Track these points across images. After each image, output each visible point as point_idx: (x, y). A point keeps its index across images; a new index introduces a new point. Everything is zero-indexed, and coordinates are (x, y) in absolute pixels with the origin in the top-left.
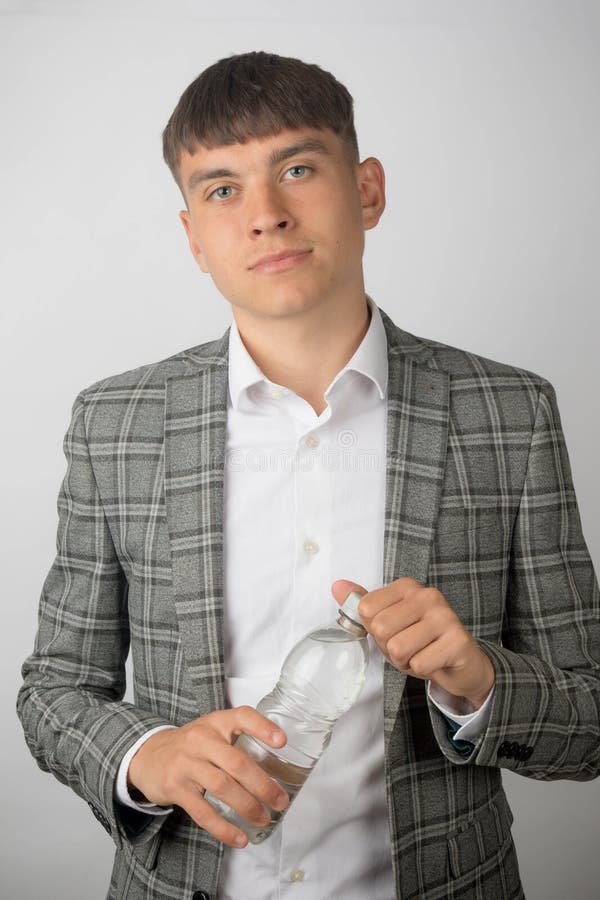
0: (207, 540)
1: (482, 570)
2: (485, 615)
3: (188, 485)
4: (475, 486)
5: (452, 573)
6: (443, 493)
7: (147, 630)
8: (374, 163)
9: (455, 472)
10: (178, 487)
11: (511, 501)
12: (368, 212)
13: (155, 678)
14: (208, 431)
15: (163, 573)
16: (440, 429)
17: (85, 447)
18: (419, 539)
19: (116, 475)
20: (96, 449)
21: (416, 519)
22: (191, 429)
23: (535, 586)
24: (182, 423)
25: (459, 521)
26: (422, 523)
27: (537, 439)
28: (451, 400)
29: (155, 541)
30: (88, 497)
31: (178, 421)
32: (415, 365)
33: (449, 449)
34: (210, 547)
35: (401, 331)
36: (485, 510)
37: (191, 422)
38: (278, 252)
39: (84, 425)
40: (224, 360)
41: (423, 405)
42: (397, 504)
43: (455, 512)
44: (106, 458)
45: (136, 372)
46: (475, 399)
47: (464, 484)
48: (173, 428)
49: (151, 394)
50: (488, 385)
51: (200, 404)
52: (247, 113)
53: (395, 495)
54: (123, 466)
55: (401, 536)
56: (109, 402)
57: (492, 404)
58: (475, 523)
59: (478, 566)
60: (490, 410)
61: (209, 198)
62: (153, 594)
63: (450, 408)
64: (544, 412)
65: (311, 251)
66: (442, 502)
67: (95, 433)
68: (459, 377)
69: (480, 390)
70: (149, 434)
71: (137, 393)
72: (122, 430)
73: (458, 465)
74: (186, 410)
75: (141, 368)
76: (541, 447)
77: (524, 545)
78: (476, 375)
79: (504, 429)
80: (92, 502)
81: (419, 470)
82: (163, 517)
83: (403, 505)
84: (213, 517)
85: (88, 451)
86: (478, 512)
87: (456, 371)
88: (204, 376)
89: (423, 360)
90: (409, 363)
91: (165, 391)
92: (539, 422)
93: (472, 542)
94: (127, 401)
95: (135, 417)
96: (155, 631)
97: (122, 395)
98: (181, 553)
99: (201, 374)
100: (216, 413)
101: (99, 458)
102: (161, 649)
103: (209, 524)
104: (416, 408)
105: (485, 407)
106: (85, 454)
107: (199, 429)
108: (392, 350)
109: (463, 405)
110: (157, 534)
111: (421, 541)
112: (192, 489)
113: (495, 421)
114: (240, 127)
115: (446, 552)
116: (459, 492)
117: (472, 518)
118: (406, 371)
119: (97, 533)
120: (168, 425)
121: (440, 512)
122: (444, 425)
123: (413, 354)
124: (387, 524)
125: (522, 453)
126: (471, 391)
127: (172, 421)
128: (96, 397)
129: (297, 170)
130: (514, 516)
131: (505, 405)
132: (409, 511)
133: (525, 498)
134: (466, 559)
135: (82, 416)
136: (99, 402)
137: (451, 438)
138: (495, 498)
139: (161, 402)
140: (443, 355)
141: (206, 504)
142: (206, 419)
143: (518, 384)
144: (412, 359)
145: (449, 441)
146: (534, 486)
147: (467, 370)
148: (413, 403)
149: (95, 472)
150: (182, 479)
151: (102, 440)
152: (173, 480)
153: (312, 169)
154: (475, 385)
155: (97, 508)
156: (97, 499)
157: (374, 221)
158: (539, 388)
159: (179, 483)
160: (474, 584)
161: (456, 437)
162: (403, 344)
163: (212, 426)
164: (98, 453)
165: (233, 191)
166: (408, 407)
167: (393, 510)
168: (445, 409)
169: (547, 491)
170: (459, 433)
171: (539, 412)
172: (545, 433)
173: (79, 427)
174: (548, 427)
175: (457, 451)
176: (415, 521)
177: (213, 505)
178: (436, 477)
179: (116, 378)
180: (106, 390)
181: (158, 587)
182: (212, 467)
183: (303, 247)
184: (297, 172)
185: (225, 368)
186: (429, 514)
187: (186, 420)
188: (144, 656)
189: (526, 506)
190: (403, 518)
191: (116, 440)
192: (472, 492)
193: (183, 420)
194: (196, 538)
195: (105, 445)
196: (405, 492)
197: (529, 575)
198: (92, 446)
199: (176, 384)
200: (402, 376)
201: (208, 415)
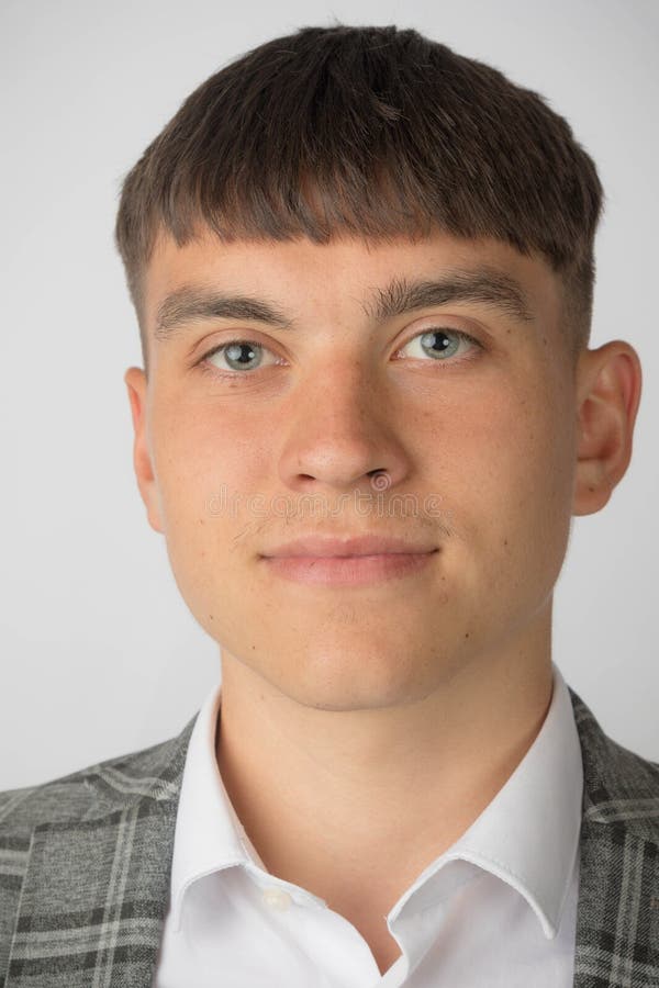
8: (623, 356)
12: (589, 472)
14: (109, 967)
22: (71, 959)
24: (52, 944)
31: (44, 936)
37: (74, 941)
38: (345, 538)
40: (171, 787)
48: (30, 954)
51: (102, 898)
52: (351, 169)
61: (202, 361)
65: (437, 551)
74: (68, 909)
88: (122, 825)
90: (634, 847)
91: (25, 856)
99: (116, 818)
100: (134, 923)
104: (649, 970)
107: (90, 960)
108: (593, 810)
114: (321, 201)
120: (21, 945)
123: (646, 824)
129: (440, 339)
139: (15, 884)
142: (109, 935)
144: (645, 837)
148: (641, 953)
153: (481, 344)
157: (596, 496)
162: (625, 794)
163: (121, 955)
165: (267, 359)
166: (629, 965)
183: (416, 538)
184: (439, 347)
185: (170, 808)
187: (64, 934)
199: (54, 842)
200: (615, 881)
201: (116, 925)
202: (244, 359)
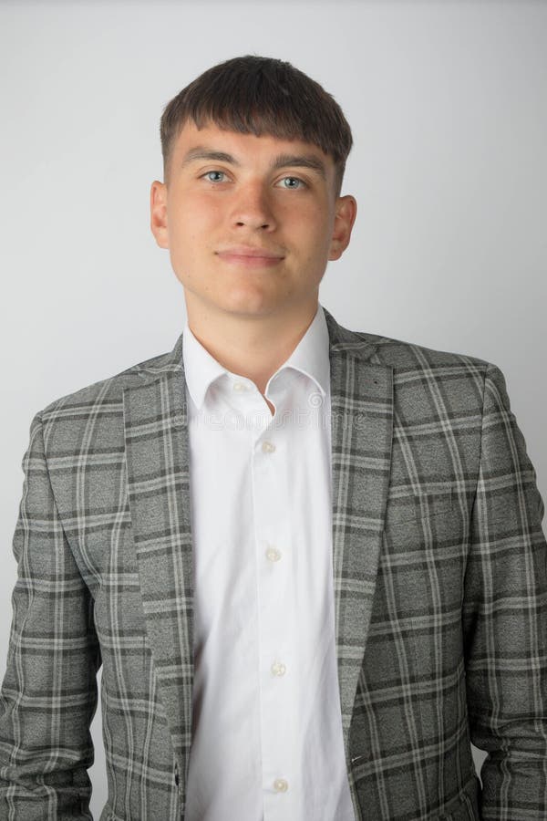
0: (176, 540)
1: (440, 558)
2: (446, 604)
3: (151, 489)
4: (424, 473)
5: (407, 562)
6: (390, 484)
7: (116, 639)
9: (403, 462)
10: (142, 491)
11: (467, 486)
13: (128, 687)
14: (170, 435)
15: (131, 579)
16: (385, 421)
17: (44, 462)
18: (368, 531)
19: (74, 488)
20: (54, 464)
21: (363, 512)
22: (151, 434)
23: (490, 571)
24: (142, 430)
25: (410, 509)
26: (369, 515)
27: (487, 422)
28: (395, 395)
29: (121, 547)
30: (46, 511)
31: (138, 428)
32: (357, 361)
33: (395, 440)
34: (180, 548)
35: (344, 330)
36: (437, 497)
37: (152, 428)
39: (43, 442)
40: (179, 366)
41: (366, 399)
42: (343, 499)
43: (405, 502)
44: (66, 471)
45: (92, 388)
46: (420, 390)
47: (412, 473)
48: (133, 435)
49: (109, 408)
50: (432, 375)
51: (159, 411)
53: (340, 490)
54: (83, 478)
55: (348, 529)
56: (68, 418)
57: (436, 394)
58: (428, 511)
59: (435, 554)
60: (435, 400)
62: (119, 602)
63: (394, 401)
64: (491, 395)
65: (284, 258)
66: (389, 493)
67: (55, 448)
68: (402, 371)
69: (424, 381)
70: (110, 445)
71: (96, 409)
72: (84, 444)
73: (405, 455)
74: (145, 417)
75: (97, 384)
76: (492, 429)
77: (483, 530)
78: (419, 367)
79: (451, 416)
80: (50, 517)
81: (364, 462)
82: (128, 523)
83: (350, 499)
84: (181, 519)
85: (46, 466)
86: (431, 499)
87: (399, 366)
88: (162, 384)
89: (366, 356)
90: (351, 359)
91: (123, 405)
92: (488, 404)
93: (427, 531)
94: (87, 416)
95: (95, 431)
96: (125, 639)
97: (82, 411)
98: (147, 555)
99: (157, 382)
100: (176, 418)
101: (57, 472)
102: (133, 657)
103: (177, 525)
104: (360, 402)
105: (430, 398)
106: (43, 468)
107: (160, 434)
108: (333, 347)
109: (406, 398)
110: (122, 540)
111: (369, 533)
112: (157, 492)
113: (441, 410)
115: (398, 541)
116: (407, 482)
117: (424, 506)
118: (348, 367)
119: (57, 549)
120: (128, 432)
121: (388, 502)
122: (388, 417)
123: (355, 351)
124: (334, 519)
125: (473, 437)
126: (415, 383)
127: (132, 429)
128: (54, 415)
129: (292, 181)
130: (471, 500)
131: (450, 393)
132: (356, 504)
133: (482, 482)
134: (422, 547)
135: (41, 433)
136: (57, 420)
137: (397, 429)
138: (448, 484)
139: (120, 415)
140: (386, 351)
141: (173, 506)
142: (167, 424)
143: (463, 372)
144: (354, 355)
145: (394, 433)
146: (490, 468)
147: (410, 364)
148: (356, 397)
149: (53, 485)
150: (146, 483)
151: (62, 454)
152: (136, 485)
154: (419, 377)
155: (55, 522)
156: (55, 513)
158: (484, 375)
159: (143, 487)
160: (433, 573)
161: (402, 429)
162: (346, 341)
163: (174, 430)
164: (57, 467)
166: (352, 401)
167: (339, 504)
168: (389, 401)
169: (502, 473)
170: (404, 424)
171: (486, 396)
172: (495, 415)
173: (38, 444)
174: (497, 409)
175: (403, 442)
176: (363, 513)
177: (180, 507)
178: (382, 468)
179: (72, 396)
180: (64, 408)
181: (125, 594)
182: (177, 470)
185: (181, 374)
186: (378, 506)
187: (146, 426)
188: (114, 667)
189: (483, 489)
190: (350, 511)
191: (77, 453)
192: (422, 480)
193: (143, 426)
194: (164, 539)
195: (65, 459)
196: (351, 486)
197: (486, 560)
198: (50, 461)
199: (133, 395)
200: (344, 372)
201: (169, 420)
202: (217, 178)
